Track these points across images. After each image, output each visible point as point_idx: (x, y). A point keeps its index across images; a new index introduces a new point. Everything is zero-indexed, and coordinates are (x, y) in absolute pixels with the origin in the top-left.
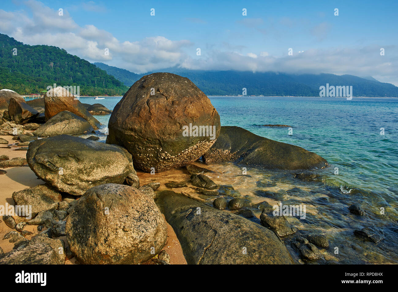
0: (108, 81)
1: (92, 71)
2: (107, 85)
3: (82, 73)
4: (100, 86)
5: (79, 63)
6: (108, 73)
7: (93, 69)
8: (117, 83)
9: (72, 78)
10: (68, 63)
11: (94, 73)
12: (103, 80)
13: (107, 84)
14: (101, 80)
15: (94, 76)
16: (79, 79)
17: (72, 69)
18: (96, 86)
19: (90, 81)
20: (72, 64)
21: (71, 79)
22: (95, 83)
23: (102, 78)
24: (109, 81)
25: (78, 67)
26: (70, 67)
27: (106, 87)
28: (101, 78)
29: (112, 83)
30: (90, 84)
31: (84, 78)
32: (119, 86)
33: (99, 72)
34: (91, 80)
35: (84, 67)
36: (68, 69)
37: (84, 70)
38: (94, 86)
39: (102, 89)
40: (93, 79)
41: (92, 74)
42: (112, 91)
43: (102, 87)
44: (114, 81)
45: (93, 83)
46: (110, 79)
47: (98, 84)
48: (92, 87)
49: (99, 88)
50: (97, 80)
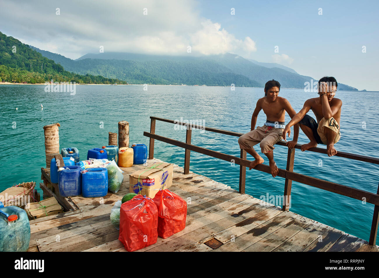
0: (46, 66)
1: (25, 52)
2: (47, 70)
3: (12, 54)
4: (38, 71)
5: (5, 41)
6: (43, 55)
7: (26, 50)
8: (59, 67)
11: (27, 55)
12: (41, 64)
13: (46, 69)
14: (37, 63)
15: (29, 59)
16: (8, 61)
18: (32, 70)
19: (24, 64)
22: (30, 66)
23: (40, 62)
24: (48, 66)
27: (46, 72)
28: (37, 61)
29: (52, 67)
30: (24, 68)
31: (15, 60)
32: (61, 72)
33: (33, 54)
34: (24, 63)
38: (29, 70)
39: (42, 75)
40: (27, 62)
41: (25, 56)
42: (58, 79)
43: (40, 72)
44: (54, 65)
45: (28, 66)
46: (49, 62)
47: (34, 68)
48: (28, 72)
49: (38, 73)
50: (33, 64)
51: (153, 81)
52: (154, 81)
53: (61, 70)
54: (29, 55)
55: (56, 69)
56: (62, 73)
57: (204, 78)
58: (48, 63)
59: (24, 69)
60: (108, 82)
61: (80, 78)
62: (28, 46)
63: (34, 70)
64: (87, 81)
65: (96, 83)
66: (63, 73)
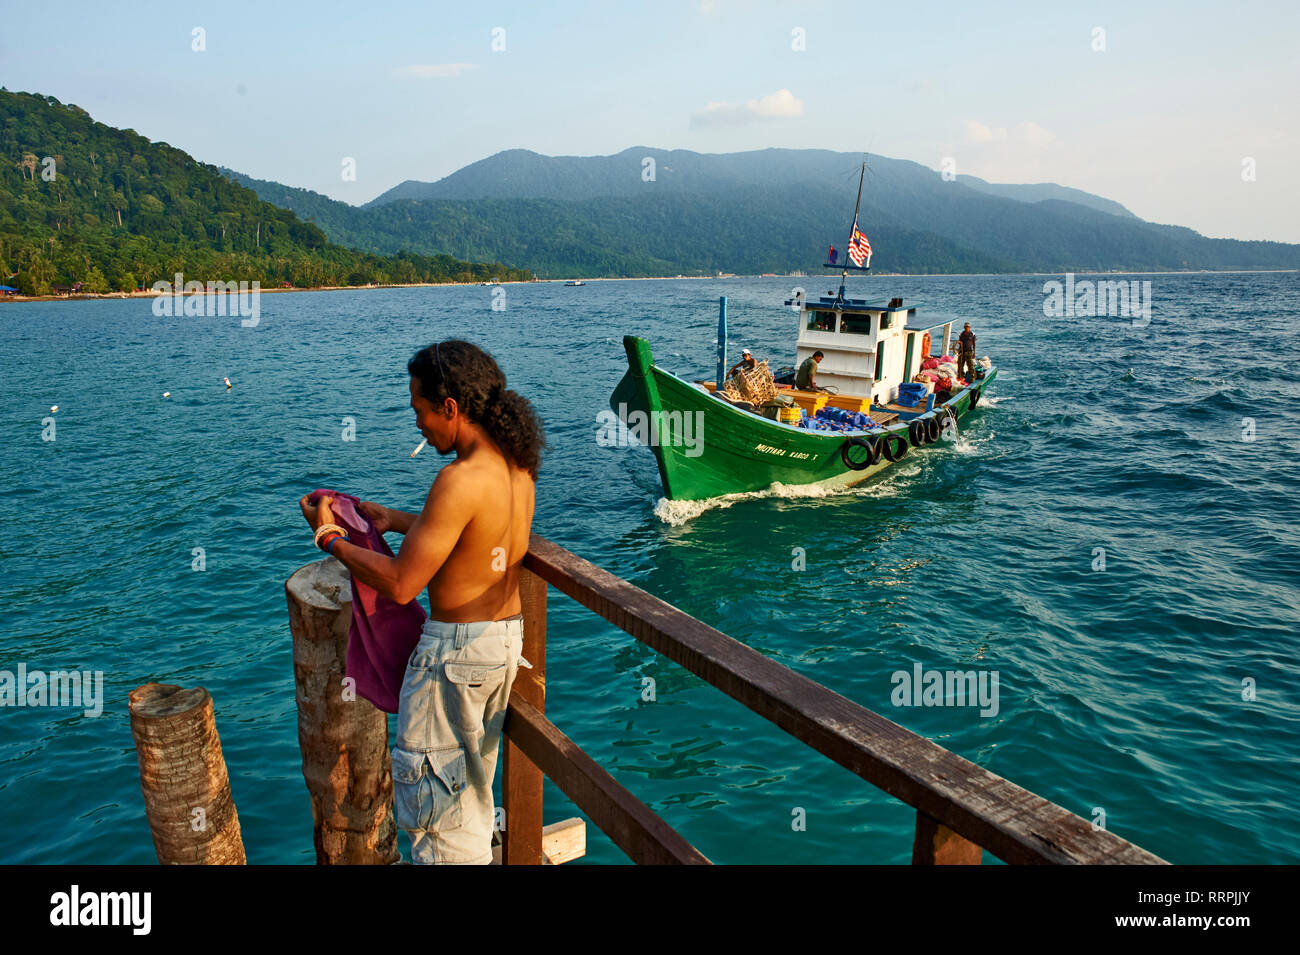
0: (271, 230)
1: (205, 189)
2: (274, 244)
3: (167, 199)
4: (245, 248)
5: (146, 157)
6: (261, 197)
7: (207, 182)
8: (309, 233)
9: (123, 218)
10: (102, 155)
11: (213, 198)
12: (255, 225)
13: (271, 241)
14: (243, 223)
15: (217, 210)
16: (155, 222)
17: (118, 182)
18: (228, 248)
19: (202, 229)
20: (120, 163)
21: (117, 220)
22: (221, 234)
23: (250, 218)
24: (275, 230)
25: (143, 173)
26: (110, 173)
27: (270, 250)
28: (243, 216)
29: (288, 235)
30: (202, 241)
31: (174, 218)
32: (317, 247)
33: (231, 195)
34: (204, 225)
35: (168, 172)
36: (101, 181)
37: (171, 187)
38: (219, 247)
39: (259, 261)
40: (210, 221)
41: (204, 201)
42: (309, 270)
43: (253, 253)
44: (294, 227)
45: (215, 235)
46: (278, 219)
47: (233, 240)
48: (215, 253)
49: (246, 256)
50: (231, 226)
51: (620, 264)
52: (624, 264)
53: (319, 243)
54: (216, 198)
55: (303, 239)
56: (320, 250)
57: (793, 250)
58: (277, 222)
59: (202, 245)
60: (469, 275)
61: (380, 266)
62: (213, 168)
63: (234, 246)
64: (402, 274)
65: (430, 281)
66: (323, 251)
